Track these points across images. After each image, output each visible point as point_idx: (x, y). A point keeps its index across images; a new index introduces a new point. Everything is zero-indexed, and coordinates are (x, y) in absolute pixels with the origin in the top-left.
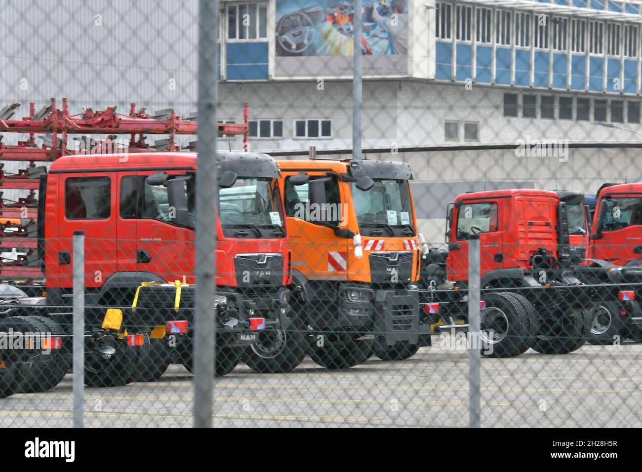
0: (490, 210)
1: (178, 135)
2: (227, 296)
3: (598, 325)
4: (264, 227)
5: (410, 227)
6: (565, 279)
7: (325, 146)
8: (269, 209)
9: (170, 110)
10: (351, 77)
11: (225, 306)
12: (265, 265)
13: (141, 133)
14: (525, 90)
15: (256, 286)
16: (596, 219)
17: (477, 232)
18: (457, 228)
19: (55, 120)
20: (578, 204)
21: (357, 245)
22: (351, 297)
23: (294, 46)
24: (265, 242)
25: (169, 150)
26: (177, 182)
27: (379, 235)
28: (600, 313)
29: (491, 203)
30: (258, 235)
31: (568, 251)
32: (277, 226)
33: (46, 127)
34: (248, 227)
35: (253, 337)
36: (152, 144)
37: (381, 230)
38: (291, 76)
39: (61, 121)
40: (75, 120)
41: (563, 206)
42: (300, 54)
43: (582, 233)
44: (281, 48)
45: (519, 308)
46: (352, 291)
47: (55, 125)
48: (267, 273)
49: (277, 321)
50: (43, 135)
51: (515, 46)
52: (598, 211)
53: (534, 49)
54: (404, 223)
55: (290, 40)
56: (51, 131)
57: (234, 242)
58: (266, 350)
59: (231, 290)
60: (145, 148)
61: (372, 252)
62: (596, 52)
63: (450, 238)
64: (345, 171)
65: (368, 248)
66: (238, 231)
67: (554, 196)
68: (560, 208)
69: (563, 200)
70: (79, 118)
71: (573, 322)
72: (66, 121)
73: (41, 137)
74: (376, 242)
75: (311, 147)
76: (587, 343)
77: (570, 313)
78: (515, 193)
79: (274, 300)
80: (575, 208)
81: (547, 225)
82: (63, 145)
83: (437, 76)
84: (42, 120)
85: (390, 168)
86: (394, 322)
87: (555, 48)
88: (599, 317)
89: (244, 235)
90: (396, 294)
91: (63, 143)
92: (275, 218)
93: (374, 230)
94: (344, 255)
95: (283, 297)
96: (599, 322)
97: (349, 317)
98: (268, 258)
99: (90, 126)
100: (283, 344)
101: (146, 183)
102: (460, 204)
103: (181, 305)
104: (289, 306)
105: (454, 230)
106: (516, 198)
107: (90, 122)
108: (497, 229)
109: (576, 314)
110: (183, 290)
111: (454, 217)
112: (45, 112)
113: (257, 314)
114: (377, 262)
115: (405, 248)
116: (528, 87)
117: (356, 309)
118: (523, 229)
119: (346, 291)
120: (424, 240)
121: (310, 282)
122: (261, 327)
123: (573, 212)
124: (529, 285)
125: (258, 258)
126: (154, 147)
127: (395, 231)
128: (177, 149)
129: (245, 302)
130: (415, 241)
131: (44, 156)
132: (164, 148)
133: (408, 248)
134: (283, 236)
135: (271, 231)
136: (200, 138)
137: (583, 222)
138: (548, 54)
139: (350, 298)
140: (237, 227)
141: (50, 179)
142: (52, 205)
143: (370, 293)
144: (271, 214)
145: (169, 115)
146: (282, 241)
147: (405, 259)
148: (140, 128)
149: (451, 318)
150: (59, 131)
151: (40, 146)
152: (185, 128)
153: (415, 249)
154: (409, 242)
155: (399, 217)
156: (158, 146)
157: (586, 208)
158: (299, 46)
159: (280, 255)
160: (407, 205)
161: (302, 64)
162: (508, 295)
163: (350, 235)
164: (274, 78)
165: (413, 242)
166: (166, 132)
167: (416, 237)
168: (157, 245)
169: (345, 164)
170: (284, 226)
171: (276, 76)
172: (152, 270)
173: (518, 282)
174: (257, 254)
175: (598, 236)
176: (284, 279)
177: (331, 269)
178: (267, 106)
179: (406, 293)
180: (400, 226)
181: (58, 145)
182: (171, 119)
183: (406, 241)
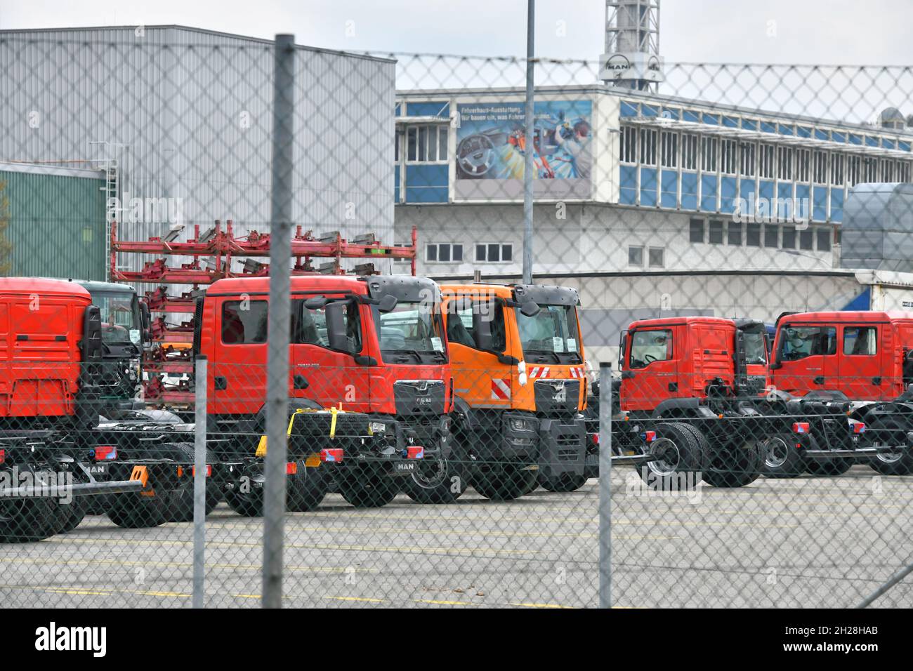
0: (665, 338)
1: (343, 259)
2: (387, 424)
3: (775, 458)
4: (425, 353)
5: (576, 354)
6: (742, 410)
7: (500, 270)
8: (431, 335)
9: (336, 232)
10: (522, 201)
11: (383, 434)
12: (425, 392)
13: (307, 256)
14: (711, 215)
15: (416, 413)
16: (776, 347)
17: (651, 360)
18: (631, 356)
19: (220, 243)
20: (758, 333)
21: (522, 372)
22: (515, 426)
23: (475, 169)
24: (427, 368)
25: (334, 274)
26: (336, 306)
27: (545, 362)
28: (776, 446)
29: (668, 331)
30: (419, 361)
31: (744, 381)
32: (439, 352)
33: (210, 249)
34: (408, 352)
35: (411, 466)
36: (317, 267)
37: (545, 358)
38: (466, 199)
39: (225, 244)
40: (240, 242)
41: (740, 335)
42: (481, 177)
43: (761, 363)
44: (462, 171)
45: (691, 440)
46: (517, 419)
47: (219, 247)
48: (427, 400)
49: (438, 449)
50: (207, 257)
51: (701, 171)
52: (777, 340)
53: (721, 175)
54: (570, 350)
55: (469, 162)
56: (214, 253)
57: (394, 368)
58: (427, 480)
59: (392, 417)
60: (311, 271)
61: (538, 380)
62: (784, 178)
63: (623, 366)
64: (510, 296)
65: (533, 375)
66: (398, 357)
67: (730, 324)
68: (737, 336)
69: (740, 328)
70: (244, 240)
71: (747, 455)
72: (230, 243)
73: (204, 260)
74: (542, 369)
75: (476, 272)
76: (761, 475)
77: (744, 444)
78: (691, 320)
79: (435, 428)
80: (755, 337)
81: (724, 354)
82: (227, 268)
83: (620, 200)
84: (206, 243)
85: (558, 293)
86: (560, 452)
87: (742, 173)
88: (776, 449)
89: (404, 361)
90: (563, 423)
91: (227, 266)
92: (437, 344)
93: (538, 357)
94: (508, 382)
95: (444, 425)
96: (775, 455)
97: (513, 446)
98: (429, 385)
99: (255, 248)
100: (444, 473)
101: (304, 307)
102: (633, 332)
103: (337, 433)
104: (450, 434)
105: (628, 358)
106: (692, 325)
107: (254, 244)
108: (672, 358)
109: (749, 446)
110: (339, 417)
111: (627, 345)
112: (210, 235)
113: (417, 443)
114: (543, 390)
115: (571, 376)
116: (714, 213)
117: (519, 439)
118: (699, 358)
119: (510, 419)
120: (591, 368)
121: (472, 410)
122: (420, 456)
123: (752, 341)
124: (703, 416)
125: (419, 385)
126: (320, 271)
127: (561, 358)
128: (343, 272)
129: (405, 431)
130: (582, 369)
131: (207, 279)
132: (329, 271)
133: (574, 375)
134: (445, 362)
135: (432, 357)
136: (272, 261)
137: (763, 351)
138: (736, 179)
139: (513, 426)
140: (397, 352)
141: (208, 302)
142: (209, 329)
143: (535, 421)
144: (433, 340)
145: (335, 238)
146: (443, 368)
147: (572, 387)
148: (306, 250)
149: (620, 449)
150: (223, 254)
151: (204, 269)
152: (351, 251)
153: (582, 376)
154: (576, 369)
155: (565, 344)
156: (322, 270)
157: (766, 337)
158: (479, 170)
159: (441, 381)
160: (574, 332)
161: (478, 186)
162: (680, 426)
163: (514, 362)
164: (453, 201)
165: (579, 369)
166: (332, 255)
167: (583, 365)
168: (316, 371)
169: (510, 289)
170: (446, 352)
171: (456, 199)
172: (310, 396)
173: (691, 413)
174: (417, 381)
175: (778, 366)
176: (446, 405)
177: (494, 396)
178: (442, 229)
179: (572, 423)
180: (566, 353)
181: (222, 268)
182: (338, 241)
183: (572, 369)
